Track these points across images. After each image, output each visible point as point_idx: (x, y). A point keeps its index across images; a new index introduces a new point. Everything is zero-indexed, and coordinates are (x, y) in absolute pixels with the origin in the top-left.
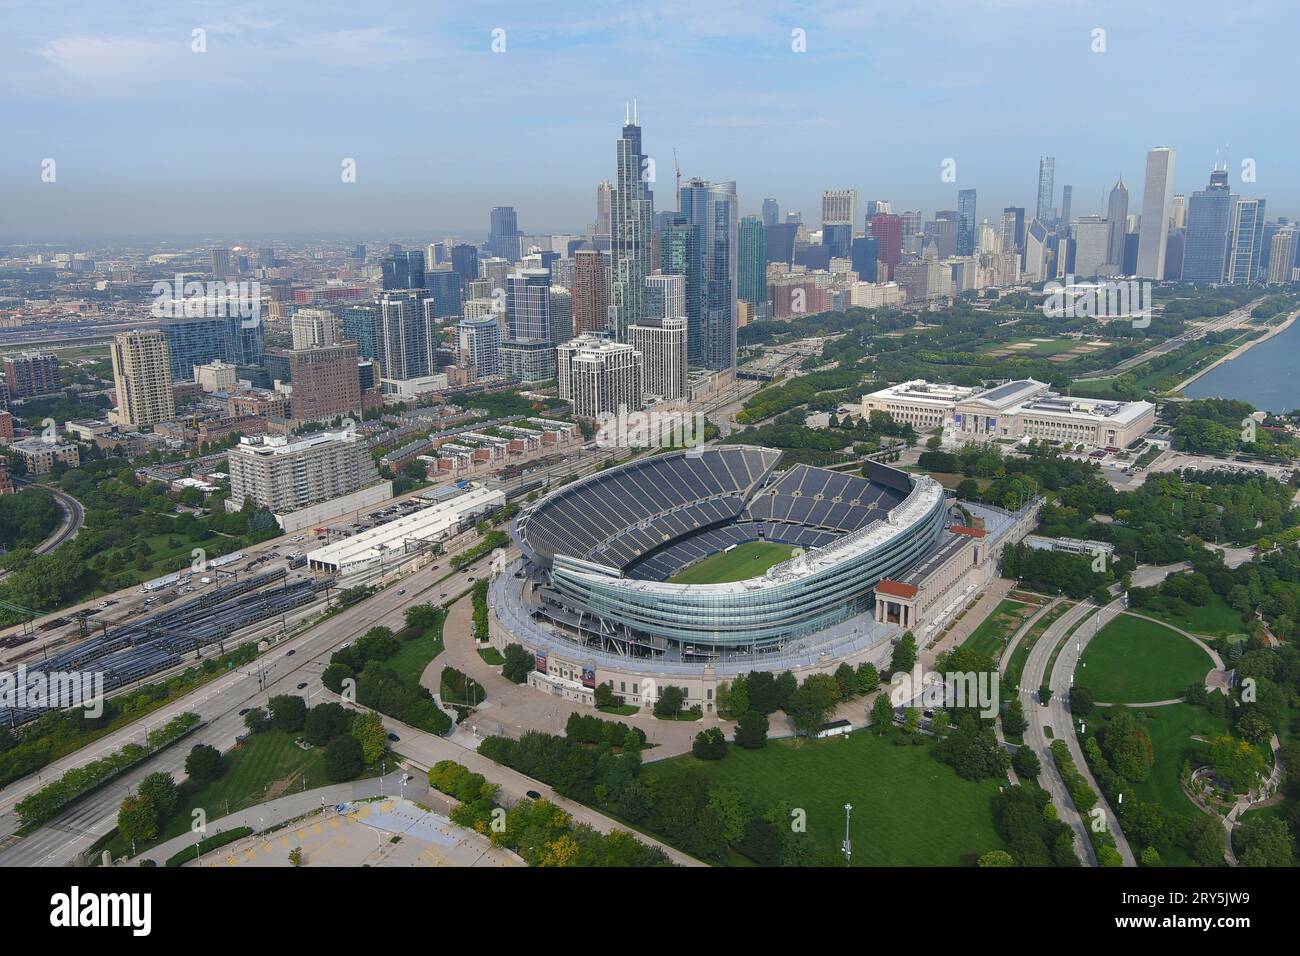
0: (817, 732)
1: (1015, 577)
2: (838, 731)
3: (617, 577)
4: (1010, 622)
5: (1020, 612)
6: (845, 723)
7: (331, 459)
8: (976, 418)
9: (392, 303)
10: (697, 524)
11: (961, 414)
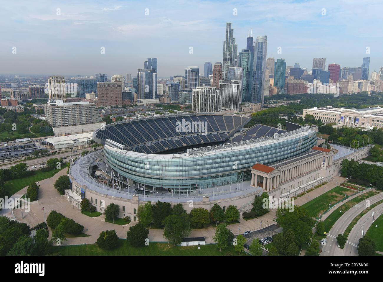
0: (180, 242)
1: (348, 176)
2: (196, 243)
3: (122, 149)
4: (336, 197)
5: (345, 193)
6: (202, 239)
7: (80, 110)
8: (350, 118)
9: (141, 73)
10: (202, 142)
11: (343, 116)
